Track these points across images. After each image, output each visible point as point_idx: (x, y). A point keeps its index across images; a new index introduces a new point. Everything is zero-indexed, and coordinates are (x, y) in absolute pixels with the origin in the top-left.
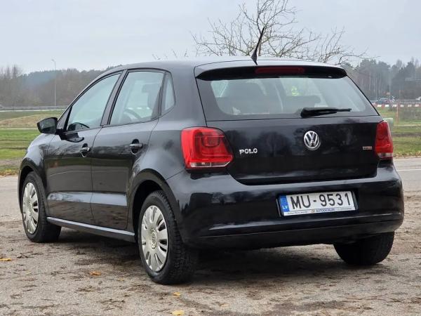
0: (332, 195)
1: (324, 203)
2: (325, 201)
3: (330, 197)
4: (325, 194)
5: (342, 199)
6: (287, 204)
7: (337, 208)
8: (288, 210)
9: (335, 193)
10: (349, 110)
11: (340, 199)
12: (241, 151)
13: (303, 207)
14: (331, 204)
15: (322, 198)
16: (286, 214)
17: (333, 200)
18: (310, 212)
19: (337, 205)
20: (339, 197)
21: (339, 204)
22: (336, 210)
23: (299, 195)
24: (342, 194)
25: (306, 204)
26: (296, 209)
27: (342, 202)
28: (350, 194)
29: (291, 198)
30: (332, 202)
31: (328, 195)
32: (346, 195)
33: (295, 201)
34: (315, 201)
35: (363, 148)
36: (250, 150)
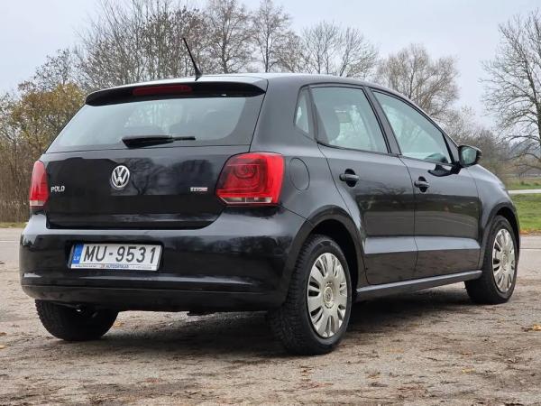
0: (135, 248)
1: (120, 258)
2: (122, 255)
3: (131, 251)
4: (127, 247)
5: (145, 255)
6: (80, 255)
7: (134, 266)
9: (139, 246)
10: (193, 139)
11: (143, 254)
13: (94, 260)
14: (128, 260)
15: (121, 251)
16: (73, 266)
17: (133, 254)
18: (98, 267)
19: (135, 261)
20: (142, 251)
21: (138, 261)
22: (131, 268)
23: (97, 245)
24: (149, 248)
25: (100, 257)
26: (88, 261)
27: (143, 259)
28: (158, 249)
29: (88, 248)
30: (130, 257)
31: (130, 248)
32: (153, 250)
33: (90, 251)
34: (111, 254)
35: (192, 189)
36: (58, 188)
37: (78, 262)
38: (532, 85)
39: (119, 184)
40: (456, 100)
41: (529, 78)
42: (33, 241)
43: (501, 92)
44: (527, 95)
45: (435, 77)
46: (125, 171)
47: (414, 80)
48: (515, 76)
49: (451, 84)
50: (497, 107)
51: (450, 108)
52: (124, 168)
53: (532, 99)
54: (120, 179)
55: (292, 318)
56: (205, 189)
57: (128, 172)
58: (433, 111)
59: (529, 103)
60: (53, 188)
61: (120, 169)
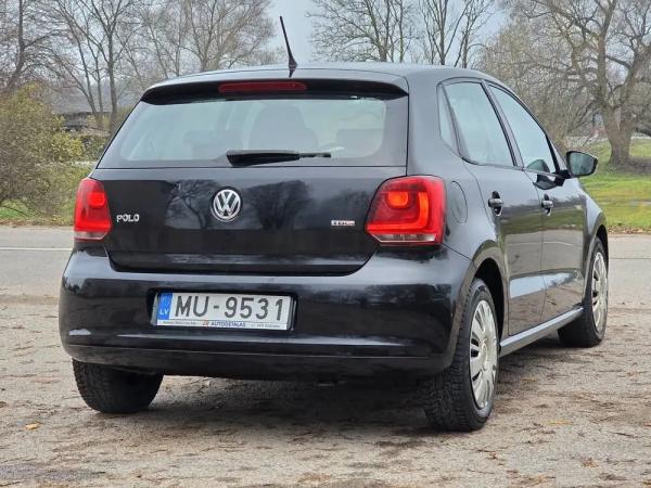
0: (252, 299)
1: (230, 312)
2: (234, 308)
3: (246, 303)
4: (239, 298)
6: (169, 307)
7: (252, 323)
9: (257, 298)
10: (327, 156)
11: (264, 308)
14: (242, 316)
15: (232, 303)
16: (160, 323)
17: (249, 308)
18: (199, 324)
19: (254, 317)
20: (263, 304)
21: (258, 316)
22: (248, 326)
23: (194, 295)
24: (273, 300)
25: (200, 310)
26: (180, 316)
27: (266, 314)
28: (287, 301)
29: (180, 297)
30: (246, 312)
31: (244, 299)
32: (279, 303)
33: (184, 303)
34: (216, 307)
35: (333, 222)
36: (129, 217)
37: (166, 317)
38: (374, 24)
39: (226, 213)
40: (270, 39)
41: (371, 14)
42: (80, 286)
43: (335, 31)
44: (367, 35)
45: (242, 7)
46: (233, 197)
47: (216, 12)
48: (352, 10)
49: (263, 17)
50: (330, 49)
51: (262, 48)
52: (232, 192)
53: (372, 41)
54: (227, 207)
55: (454, 386)
56: (351, 223)
57: (238, 199)
58: (240, 52)
59: (370, 45)
60: (119, 217)
61: (226, 194)
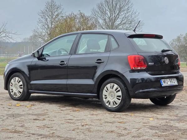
4: (170, 79)
5: (174, 81)
8: (163, 84)
12: (149, 64)
13: (166, 83)
14: (172, 83)
16: (163, 86)
28: (176, 79)
29: (163, 80)
36: (152, 63)
39: (167, 62)
